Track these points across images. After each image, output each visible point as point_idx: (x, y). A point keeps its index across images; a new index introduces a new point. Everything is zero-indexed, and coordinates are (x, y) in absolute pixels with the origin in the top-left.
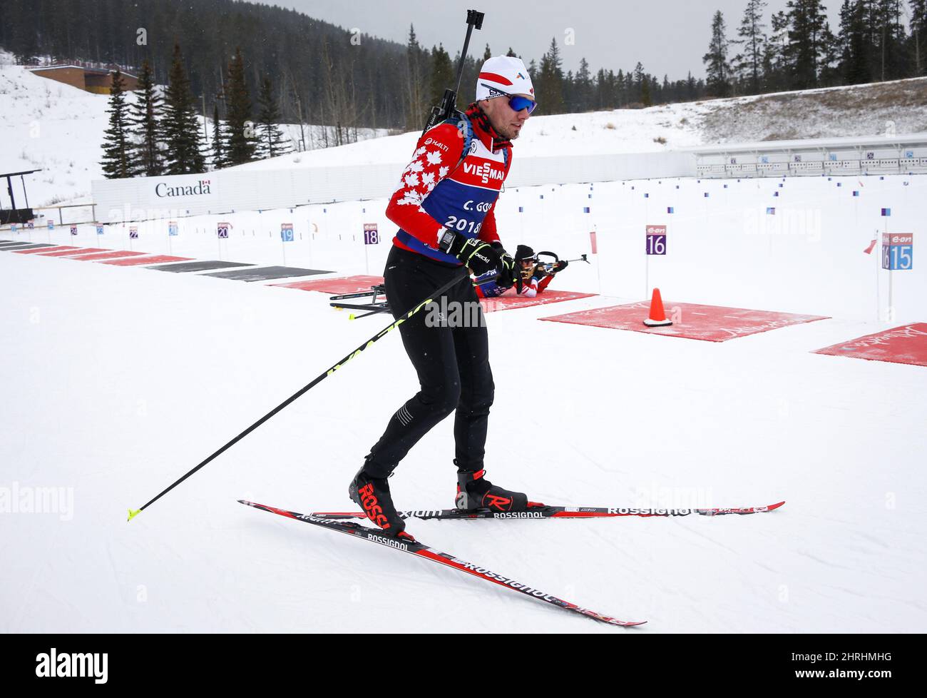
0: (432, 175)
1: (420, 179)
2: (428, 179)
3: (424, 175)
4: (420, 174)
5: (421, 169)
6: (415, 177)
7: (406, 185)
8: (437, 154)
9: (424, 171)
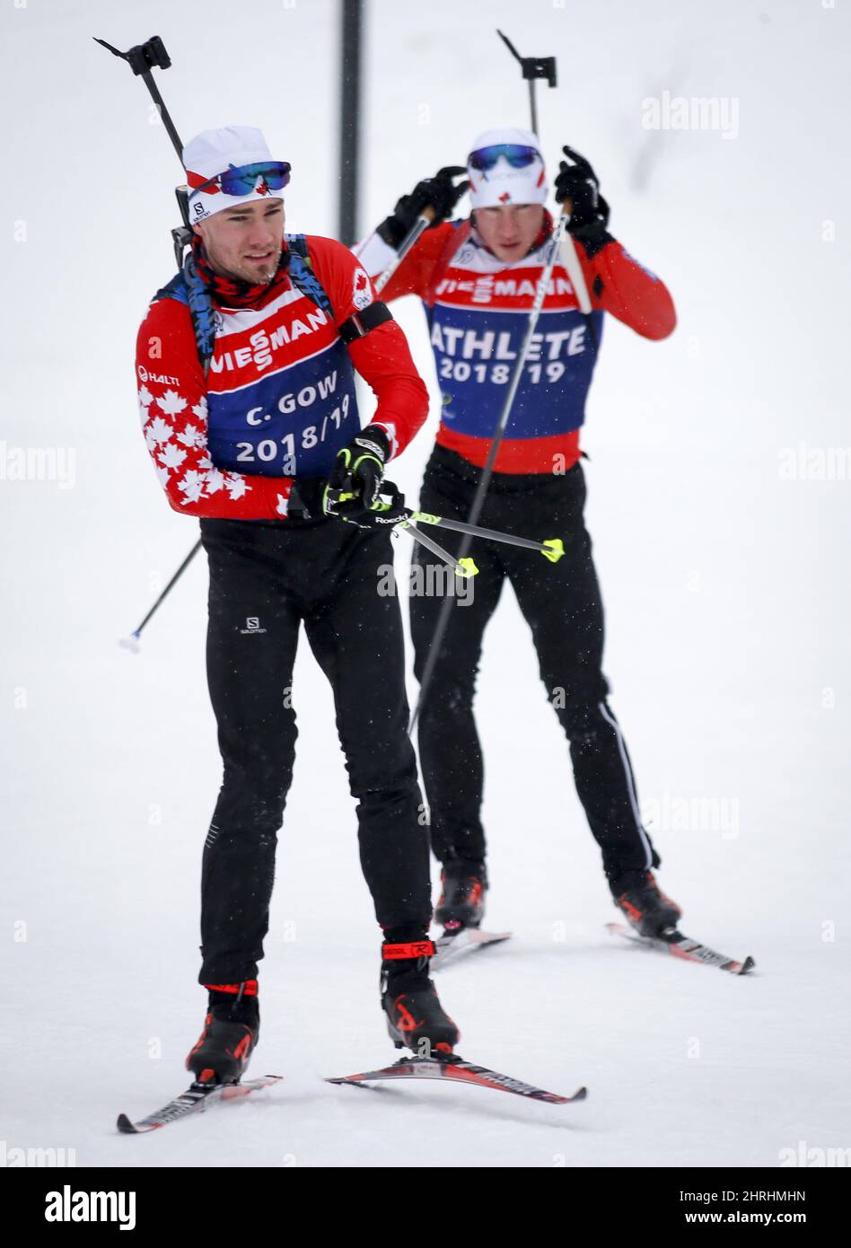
0: (190, 429)
1: (181, 446)
2: (191, 436)
3: (181, 437)
4: (173, 440)
5: (169, 431)
6: (171, 448)
7: (171, 471)
8: (171, 396)
9: (176, 431)
